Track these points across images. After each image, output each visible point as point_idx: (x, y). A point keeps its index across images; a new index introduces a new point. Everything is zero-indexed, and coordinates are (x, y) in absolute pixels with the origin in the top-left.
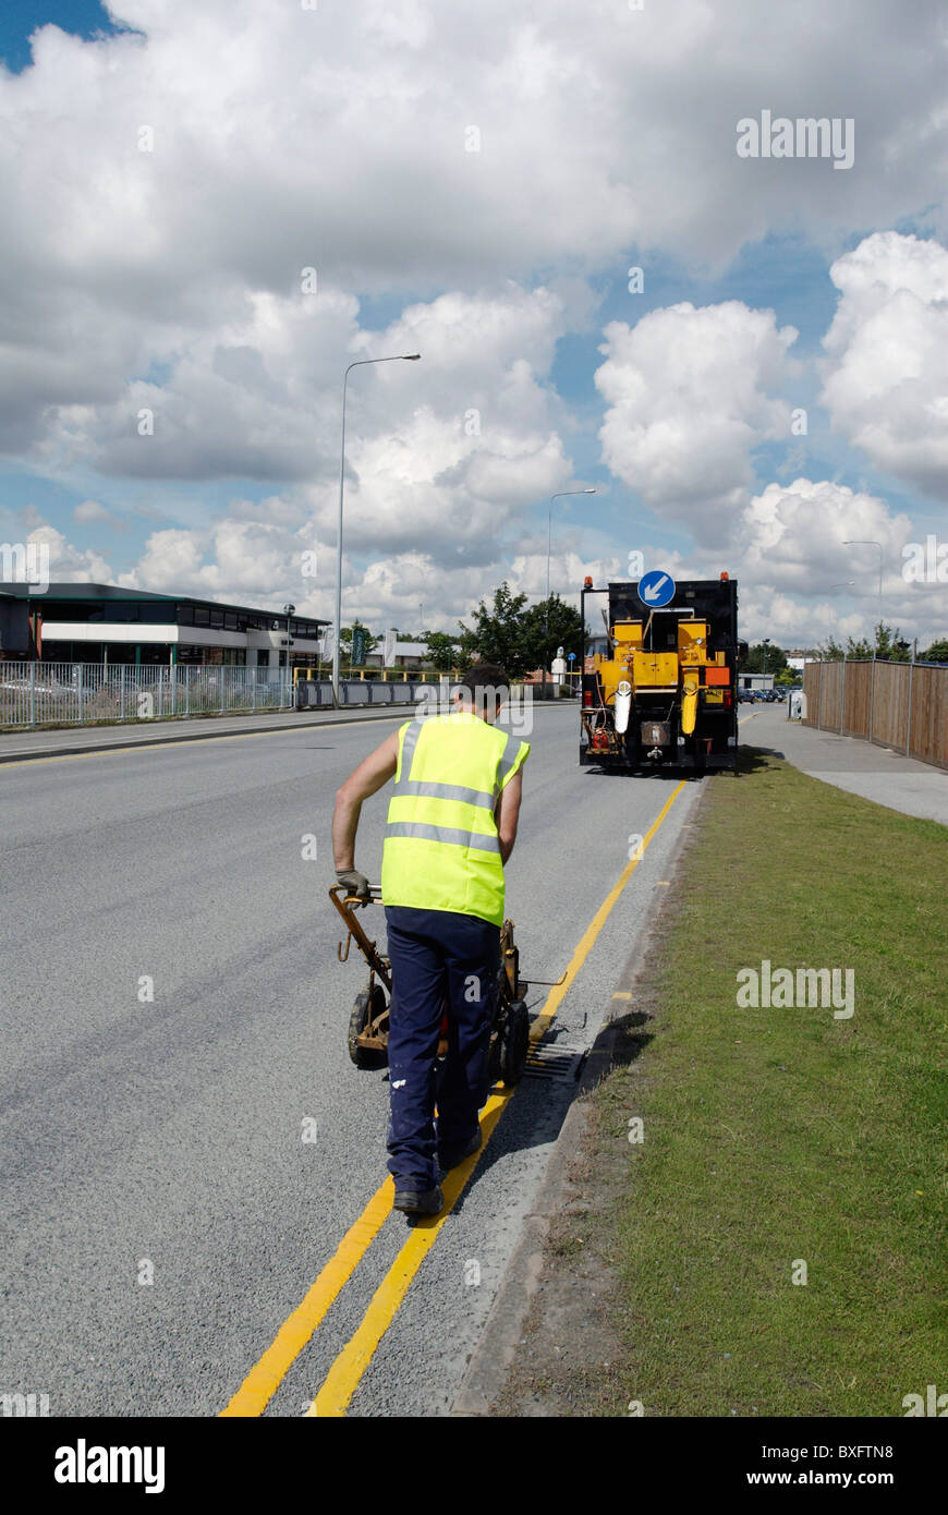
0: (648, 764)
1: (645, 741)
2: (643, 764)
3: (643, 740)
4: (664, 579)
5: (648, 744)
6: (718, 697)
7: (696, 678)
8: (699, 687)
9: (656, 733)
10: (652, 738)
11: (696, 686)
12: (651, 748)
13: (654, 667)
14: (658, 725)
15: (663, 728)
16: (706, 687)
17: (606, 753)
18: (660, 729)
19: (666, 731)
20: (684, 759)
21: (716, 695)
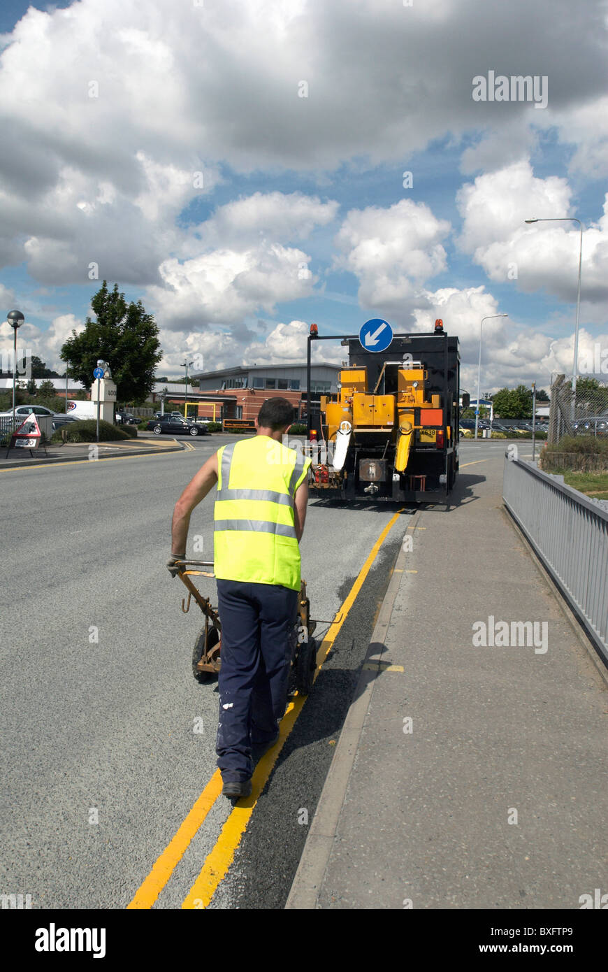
0: (365, 498)
1: (363, 477)
2: (360, 498)
3: (361, 476)
4: (383, 326)
5: (365, 480)
6: (432, 437)
7: (411, 418)
8: (413, 427)
9: (372, 470)
10: (369, 474)
11: (411, 427)
12: (367, 484)
13: (372, 408)
14: (374, 462)
15: (380, 466)
16: (421, 427)
17: (327, 487)
18: (376, 467)
19: (382, 468)
20: (399, 495)
21: (430, 435)
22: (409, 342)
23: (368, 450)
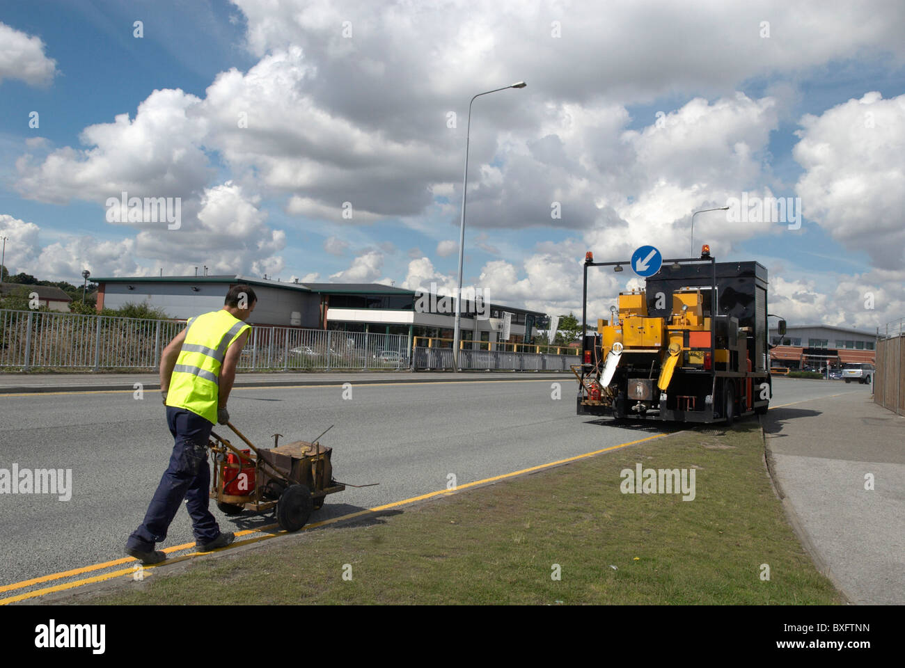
0: (634, 417)
1: (630, 396)
2: (630, 416)
3: (629, 395)
4: (653, 253)
5: (633, 398)
6: (700, 358)
7: (680, 340)
8: (682, 348)
9: (640, 389)
10: (637, 393)
11: (679, 348)
12: (635, 402)
13: (640, 330)
14: (642, 381)
15: (647, 385)
16: (689, 349)
17: (598, 405)
18: (643, 386)
19: (649, 387)
20: (666, 414)
21: (698, 357)
22: (678, 267)
23: (638, 370)
